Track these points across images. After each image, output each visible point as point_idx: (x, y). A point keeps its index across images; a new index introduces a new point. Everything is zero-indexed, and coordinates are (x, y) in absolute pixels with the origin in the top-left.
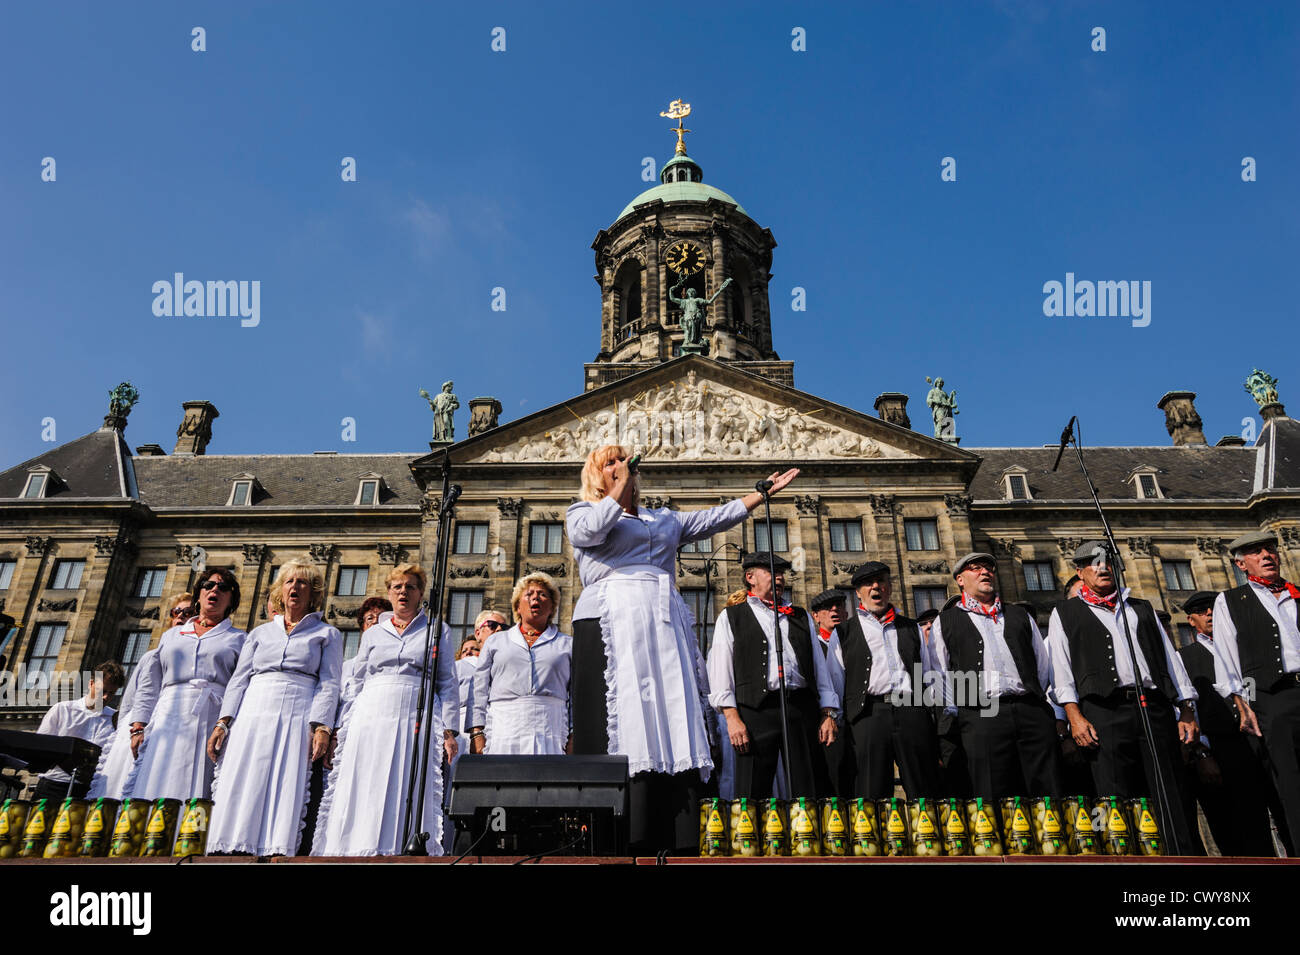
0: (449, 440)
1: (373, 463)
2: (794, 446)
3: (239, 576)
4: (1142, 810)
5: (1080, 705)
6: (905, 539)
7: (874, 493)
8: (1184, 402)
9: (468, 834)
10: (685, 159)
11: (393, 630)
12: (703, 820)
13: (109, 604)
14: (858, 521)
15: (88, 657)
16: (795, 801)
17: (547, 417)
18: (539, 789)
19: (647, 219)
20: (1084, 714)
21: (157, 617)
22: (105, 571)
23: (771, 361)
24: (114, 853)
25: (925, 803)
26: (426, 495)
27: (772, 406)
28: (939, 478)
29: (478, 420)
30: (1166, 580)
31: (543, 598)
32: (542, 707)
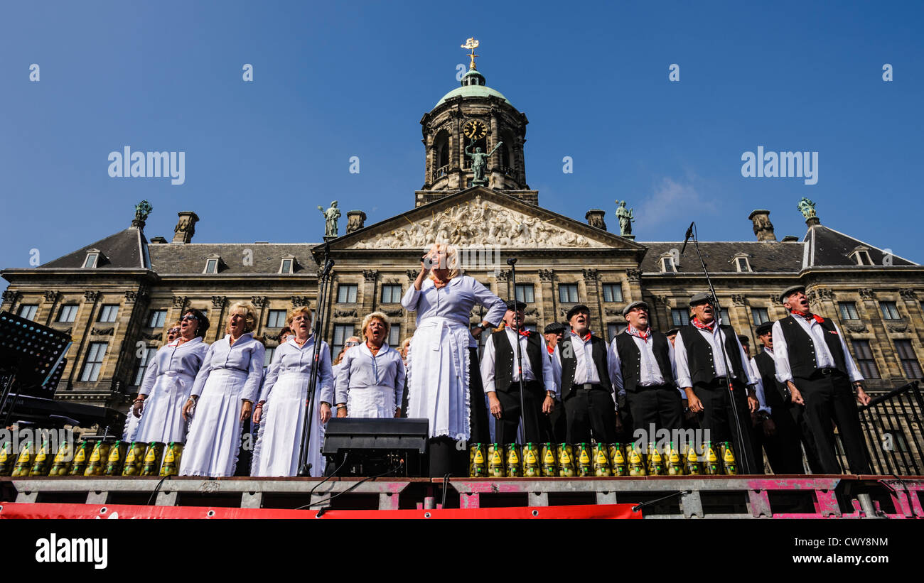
0: (335, 235)
1: (290, 249)
2: (538, 240)
3: (209, 316)
4: (726, 449)
5: (693, 389)
6: (603, 295)
7: (585, 268)
8: (763, 216)
9: (334, 464)
10: (475, 72)
11: (297, 345)
12: (472, 456)
13: (133, 331)
14: (576, 284)
15: (120, 362)
16: (526, 445)
17: (392, 222)
18: (376, 438)
19: (453, 107)
20: (696, 394)
21: (161, 339)
22: (131, 312)
23: (526, 190)
24: (125, 473)
25: (601, 446)
26: (321, 268)
27: (525, 216)
28: (624, 260)
29: (352, 224)
30: (754, 320)
31: (380, 326)
32: (381, 393)
